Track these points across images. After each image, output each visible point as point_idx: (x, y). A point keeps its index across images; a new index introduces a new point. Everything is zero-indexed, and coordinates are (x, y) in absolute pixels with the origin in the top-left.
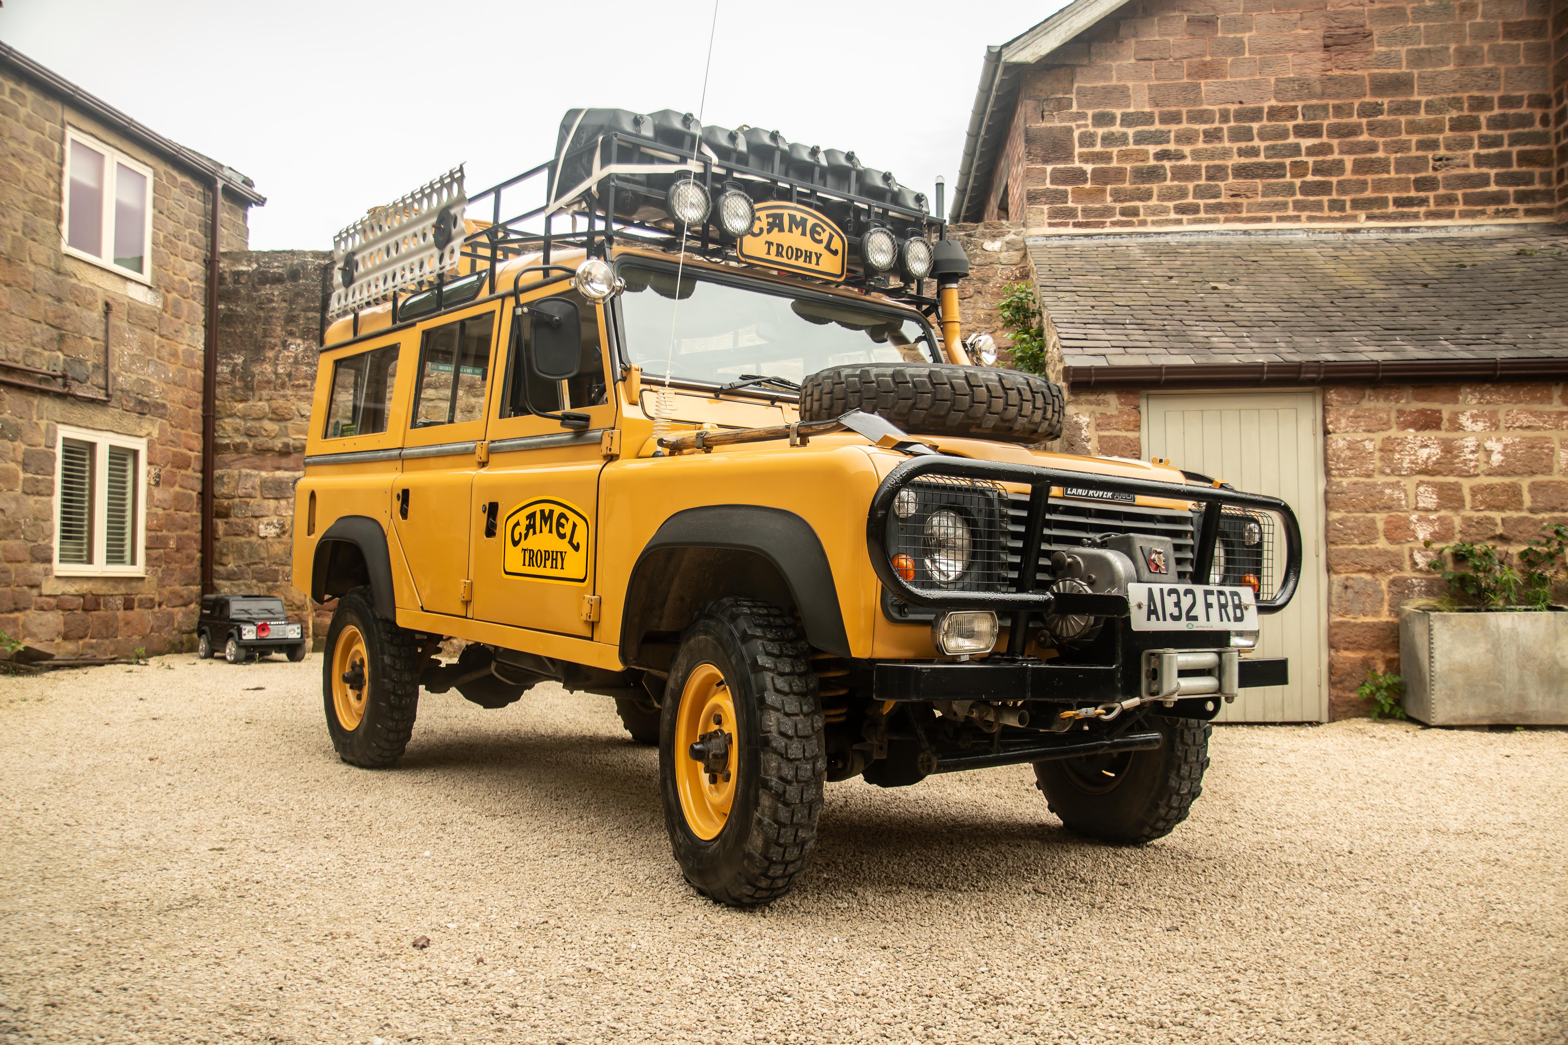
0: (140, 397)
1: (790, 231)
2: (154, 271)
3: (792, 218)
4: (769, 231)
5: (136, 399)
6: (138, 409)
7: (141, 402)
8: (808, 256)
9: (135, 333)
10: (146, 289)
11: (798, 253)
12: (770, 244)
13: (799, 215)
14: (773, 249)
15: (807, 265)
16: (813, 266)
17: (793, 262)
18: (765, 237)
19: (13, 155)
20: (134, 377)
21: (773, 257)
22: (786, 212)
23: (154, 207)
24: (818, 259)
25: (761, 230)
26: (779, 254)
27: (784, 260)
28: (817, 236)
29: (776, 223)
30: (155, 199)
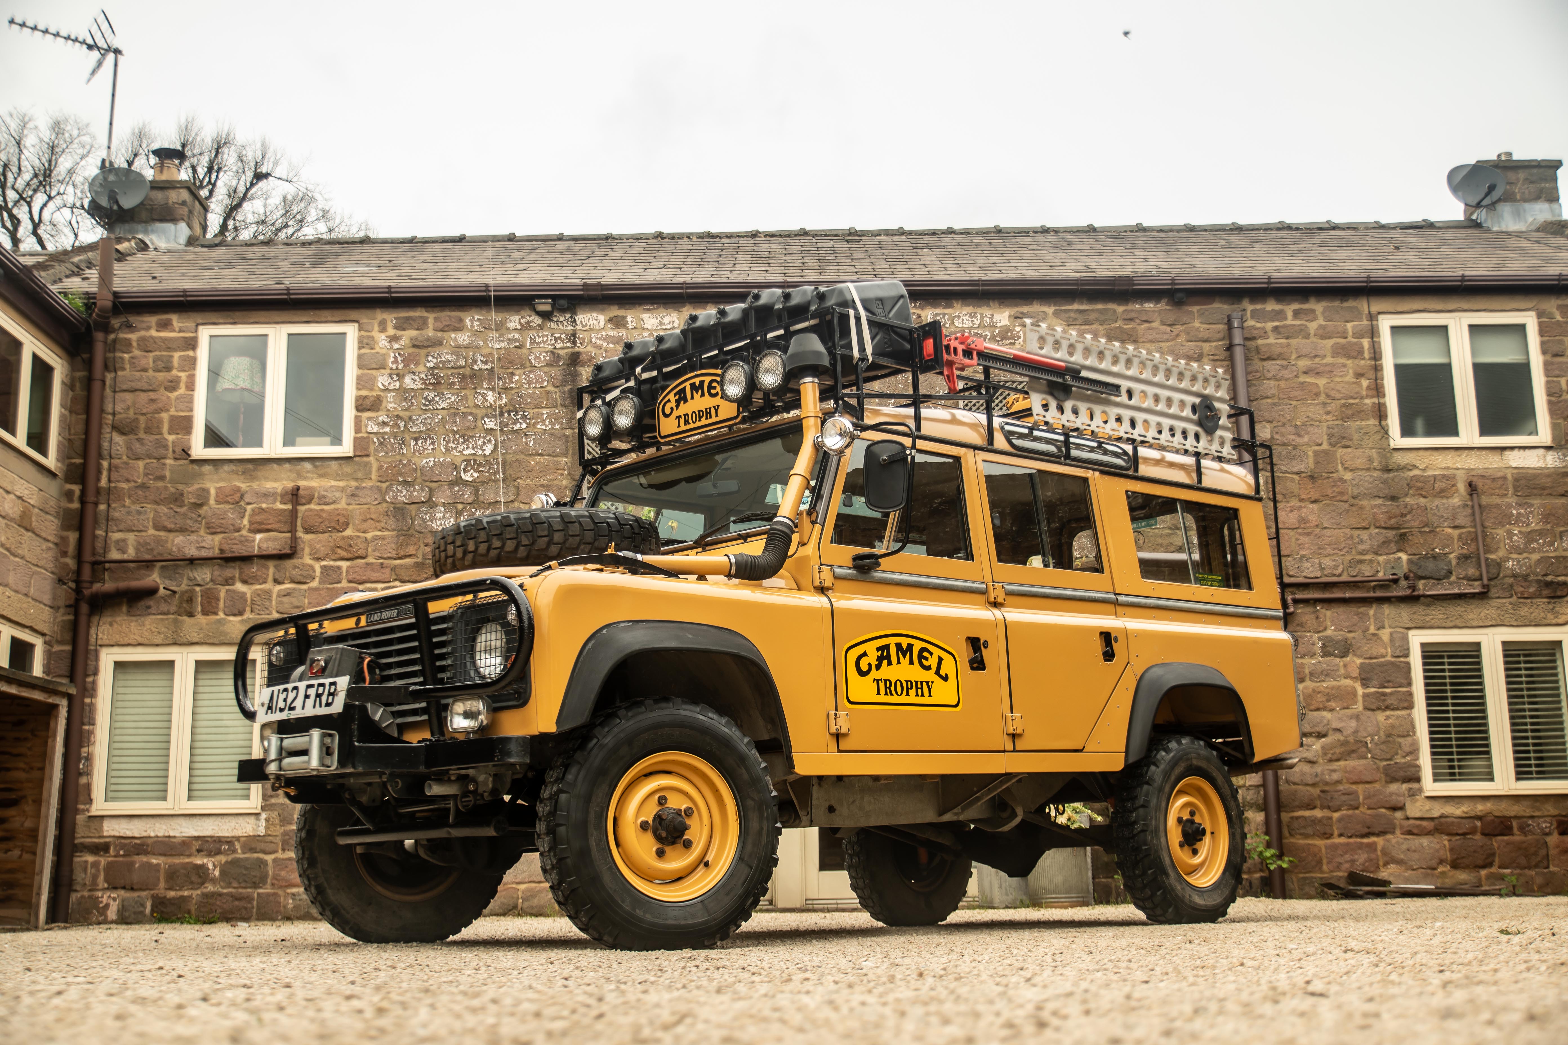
0: (1549, 578)
1: (692, 398)
2: (1555, 427)
3: (693, 386)
4: (677, 407)
5: (1538, 581)
6: (1546, 592)
7: (1548, 584)
8: (708, 412)
9: (1532, 505)
10: (1542, 451)
11: (700, 414)
12: (678, 417)
13: (697, 381)
14: (682, 421)
15: (709, 421)
16: (714, 419)
17: (698, 424)
18: (676, 413)
19: (1305, 373)
20: (1535, 557)
21: (683, 428)
22: (687, 384)
23: (1544, 352)
24: (716, 411)
25: (672, 409)
26: (687, 422)
27: (692, 426)
28: (713, 392)
29: (682, 398)
30: (1543, 344)
